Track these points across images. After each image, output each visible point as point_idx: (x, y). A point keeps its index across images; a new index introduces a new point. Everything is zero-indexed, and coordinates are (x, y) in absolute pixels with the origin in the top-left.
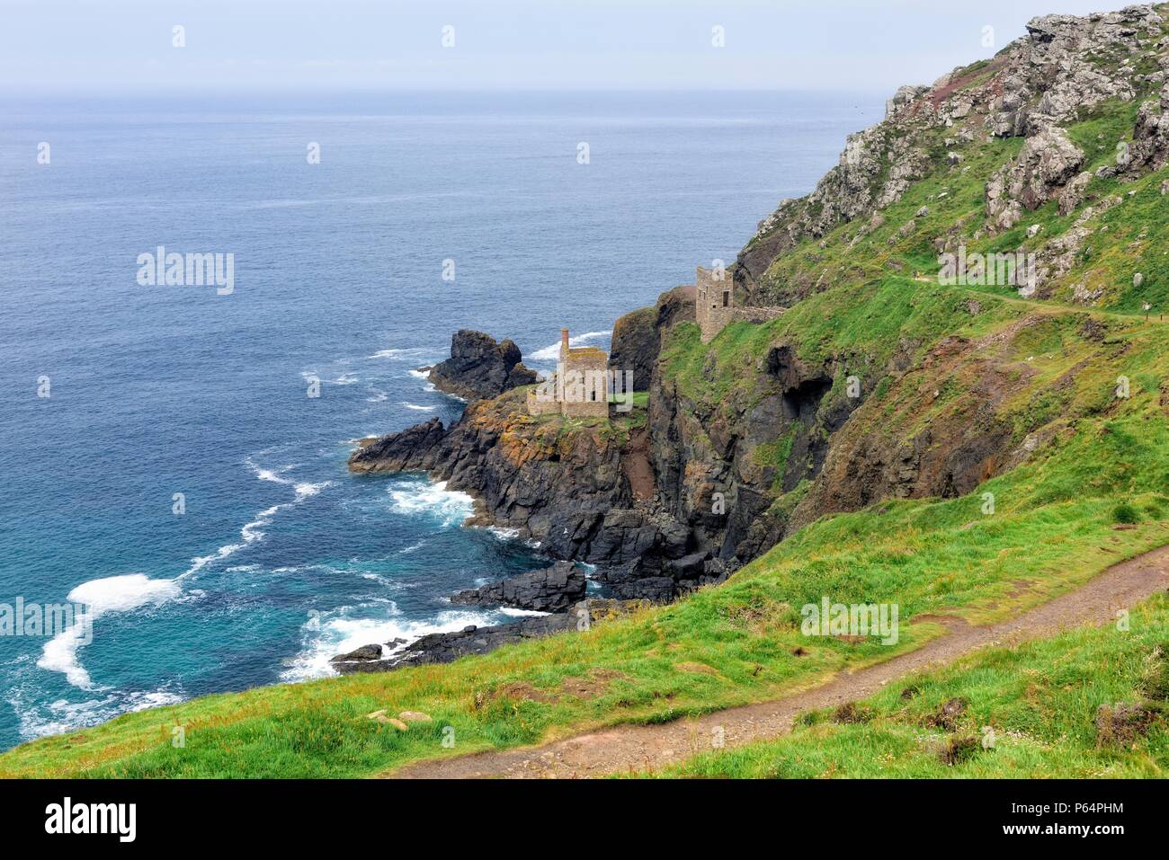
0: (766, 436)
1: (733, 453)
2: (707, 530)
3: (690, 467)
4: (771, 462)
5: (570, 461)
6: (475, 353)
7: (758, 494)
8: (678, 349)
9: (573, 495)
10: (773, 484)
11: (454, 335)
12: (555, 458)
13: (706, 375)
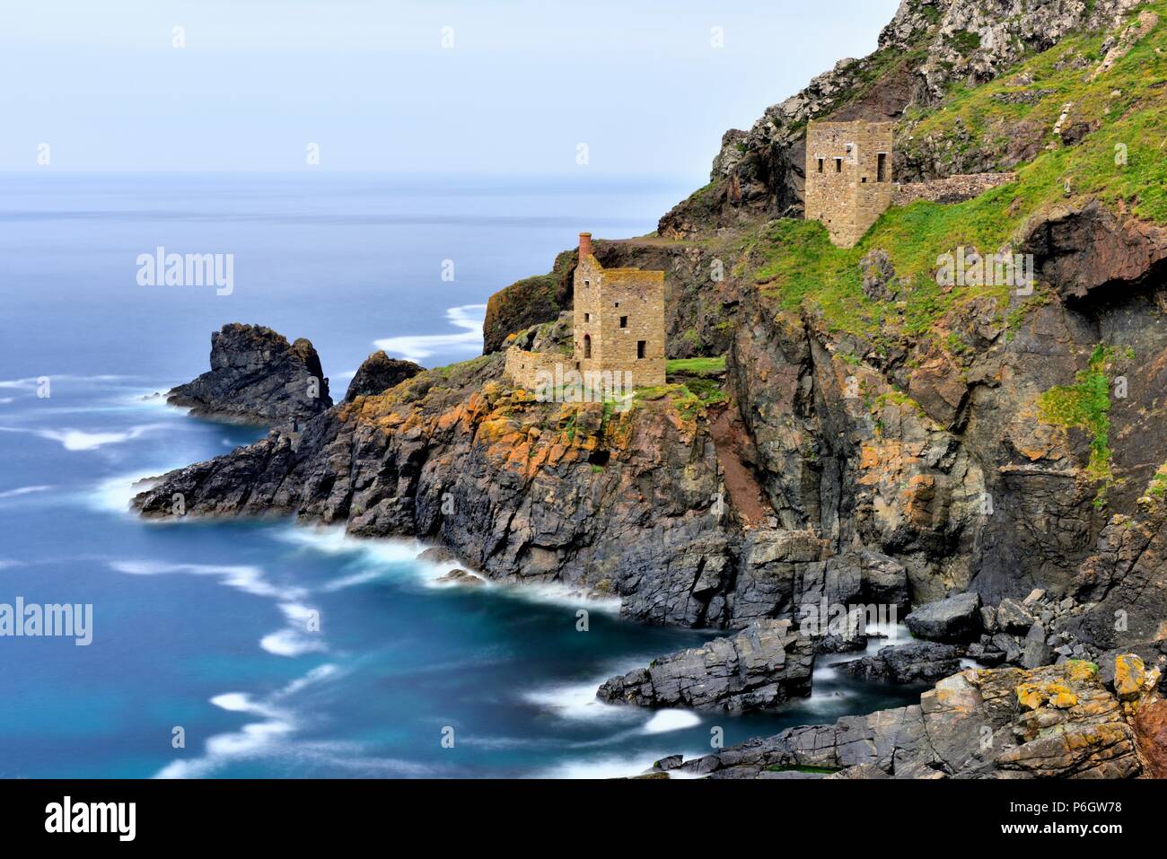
0: (1053, 375)
1: (968, 419)
2: (929, 560)
3: (870, 453)
4: (1076, 418)
5: (627, 461)
6: (254, 360)
7: (1065, 476)
8: (792, 260)
9: (644, 521)
10: (1092, 457)
11: (215, 335)
12: (599, 458)
13: (875, 292)
